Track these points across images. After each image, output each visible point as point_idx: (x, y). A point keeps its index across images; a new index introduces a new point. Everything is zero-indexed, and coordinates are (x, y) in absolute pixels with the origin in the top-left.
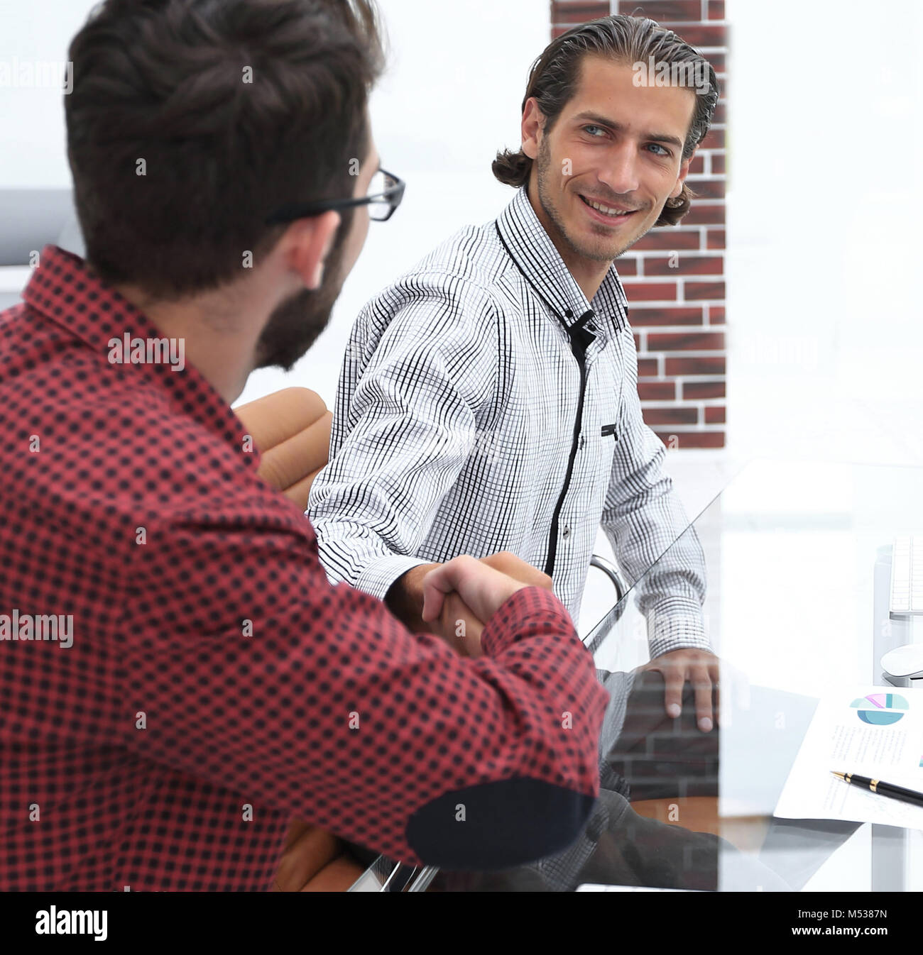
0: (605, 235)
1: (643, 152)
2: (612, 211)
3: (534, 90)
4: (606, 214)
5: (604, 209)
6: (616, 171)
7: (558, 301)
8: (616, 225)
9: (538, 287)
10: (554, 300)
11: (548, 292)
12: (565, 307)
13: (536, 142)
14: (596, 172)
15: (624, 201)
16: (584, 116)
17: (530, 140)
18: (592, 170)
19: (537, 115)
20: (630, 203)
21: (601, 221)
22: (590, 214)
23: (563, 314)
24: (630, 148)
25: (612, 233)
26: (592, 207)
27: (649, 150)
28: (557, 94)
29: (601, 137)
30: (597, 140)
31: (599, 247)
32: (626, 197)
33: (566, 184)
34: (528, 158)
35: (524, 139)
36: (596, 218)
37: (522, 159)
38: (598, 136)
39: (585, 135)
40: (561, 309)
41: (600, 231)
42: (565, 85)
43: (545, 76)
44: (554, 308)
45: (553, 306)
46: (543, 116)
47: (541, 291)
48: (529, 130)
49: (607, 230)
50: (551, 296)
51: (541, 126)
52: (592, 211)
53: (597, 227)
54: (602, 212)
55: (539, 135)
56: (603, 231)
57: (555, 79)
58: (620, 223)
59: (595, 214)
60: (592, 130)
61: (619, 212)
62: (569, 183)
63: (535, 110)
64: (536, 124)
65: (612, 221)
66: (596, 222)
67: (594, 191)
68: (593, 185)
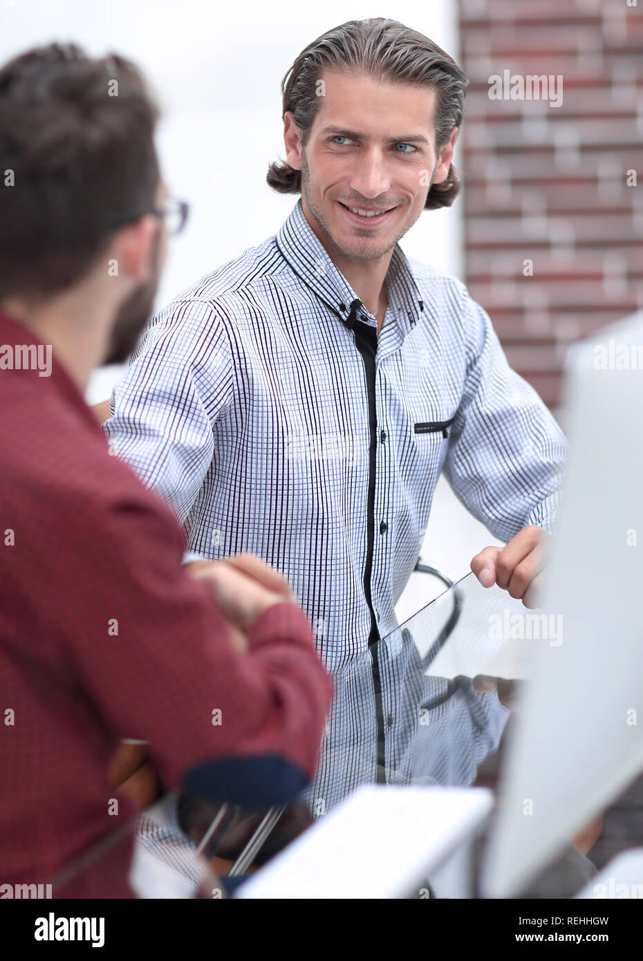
0: (367, 236)
1: (391, 152)
2: (370, 214)
3: (289, 107)
4: (366, 217)
5: (362, 212)
6: (365, 177)
7: (332, 297)
8: (377, 224)
9: (311, 285)
10: (328, 297)
11: (322, 289)
12: (339, 302)
13: (298, 153)
14: (347, 179)
15: (379, 203)
16: (328, 130)
17: (292, 153)
18: (344, 178)
19: (295, 129)
20: (385, 203)
21: (361, 224)
22: (351, 219)
23: (338, 308)
24: (376, 153)
25: (374, 233)
26: (352, 211)
27: (397, 149)
28: (306, 110)
29: (348, 145)
30: (345, 149)
31: (364, 249)
32: (381, 198)
33: (325, 192)
34: (293, 170)
35: (288, 151)
36: (357, 222)
37: (290, 172)
38: (346, 145)
39: (333, 146)
40: (335, 304)
41: (362, 233)
42: (310, 100)
43: (294, 93)
44: (329, 304)
45: (328, 302)
46: (300, 129)
47: (314, 288)
48: (291, 142)
49: (369, 231)
50: (325, 293)
51: (300, 138)
52: (352, 215)
53: (359, 230)
54: (361, 216)
55: (299, 146)
56: (365, 233)
57: (302, 95)
58: (379, 223)
59: (355, 218)
60: (340, 139)
61: (377, 213)
62: (327, 192)
63: (292, 124)
64: (296, 137)
65: (373, 222)
66: (357, 226)
67: (349, 198)
68: (348, 193)
